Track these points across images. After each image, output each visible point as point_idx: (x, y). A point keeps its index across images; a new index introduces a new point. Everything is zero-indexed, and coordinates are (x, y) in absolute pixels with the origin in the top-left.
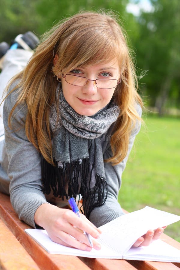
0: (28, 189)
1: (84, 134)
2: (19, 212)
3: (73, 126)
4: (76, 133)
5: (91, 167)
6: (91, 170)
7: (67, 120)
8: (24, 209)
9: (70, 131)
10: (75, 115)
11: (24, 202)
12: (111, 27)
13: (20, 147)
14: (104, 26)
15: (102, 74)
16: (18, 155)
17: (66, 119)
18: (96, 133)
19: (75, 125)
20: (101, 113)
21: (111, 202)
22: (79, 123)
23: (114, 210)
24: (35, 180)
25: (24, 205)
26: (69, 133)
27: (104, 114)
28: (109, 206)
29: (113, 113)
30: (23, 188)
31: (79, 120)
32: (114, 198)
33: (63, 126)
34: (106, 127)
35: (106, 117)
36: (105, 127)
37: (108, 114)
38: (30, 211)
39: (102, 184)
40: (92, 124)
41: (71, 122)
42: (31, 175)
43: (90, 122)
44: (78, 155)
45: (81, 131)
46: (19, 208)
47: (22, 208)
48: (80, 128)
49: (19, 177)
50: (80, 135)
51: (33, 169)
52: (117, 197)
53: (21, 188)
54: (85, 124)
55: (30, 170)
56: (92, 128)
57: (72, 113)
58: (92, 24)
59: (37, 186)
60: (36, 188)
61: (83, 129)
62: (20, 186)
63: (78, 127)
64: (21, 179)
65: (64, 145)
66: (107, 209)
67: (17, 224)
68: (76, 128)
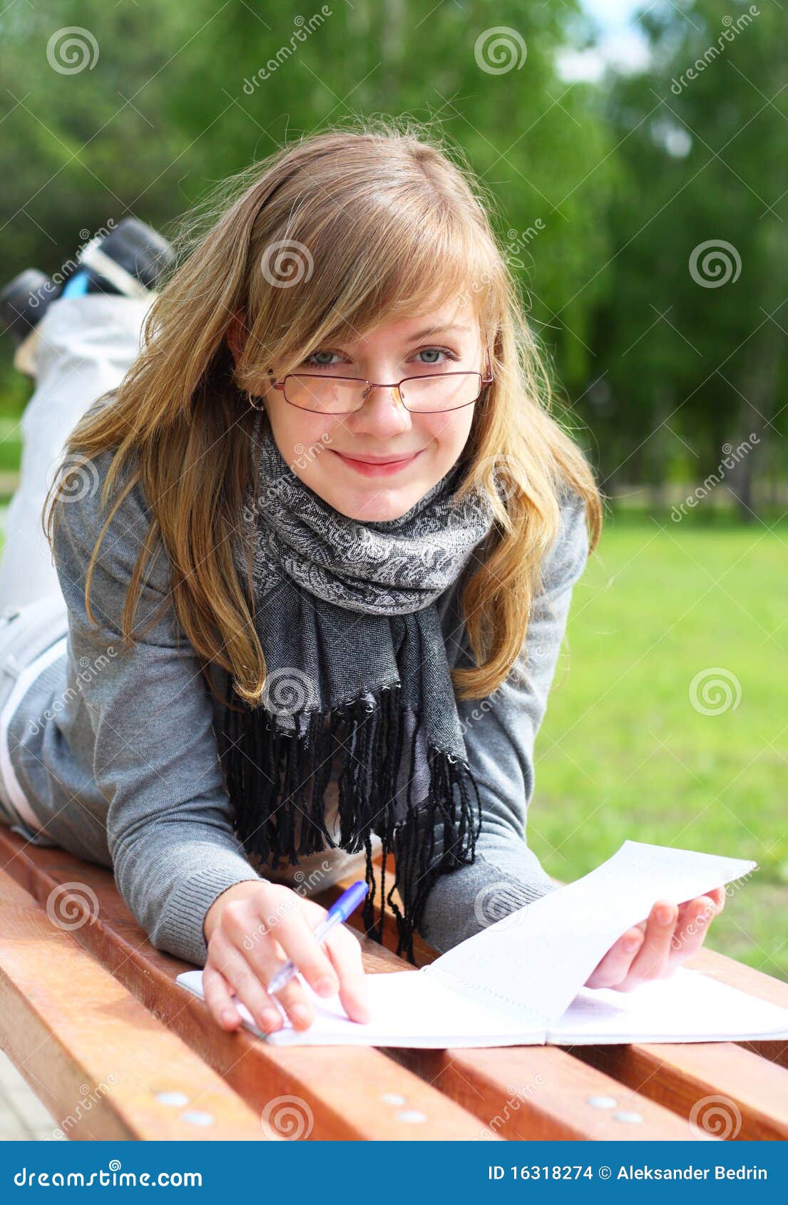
0: (178, 828)
1: (372, 597)
2: (150, 919)
3: (327, 572)
4: (340, 597)
5: (411, 721)
6: (411, 735)
7: (302, 551)
8: (165, 905)
9: (314, 592)
10: (329, 530)
11: (168, 881)
12: (430, 176)
13: (132, 669)
14: (402, 174)
15: (418, 357)
16: (127, 702)
17: (297, 547)
18: (416, 589)
19: (333, 569)
20: (428, 513)
21: (501, 848)
22: (346, 561)
23: (518, 877)
24: (202, 791)
25: (168, 892)
26: (314, 599)
27: (438, 515)
28: (496, 864)
29: (474, 507)
30: (160, 827)
31: (345, 550)
32: (510, 832)
33: (288, 577)
34: (453, 562)
35: (449, 524)
36: (448, 564)
37: (457, 513)
38: (188, 910)
39: (455, 785)
40: (398, 559)
41: (318, 558)
42: (186, 775)
43: (387, 555)
44: (359, 682)
45: (357, 590)
46: (149, 906)
47: (160, 905)
48: (353, 579)
49: (142, 786)
50: (355, 604)
51: (189, 751)
52: (523, 831)
53: (151, 829)
54: (371, 561)
55: (178, 754)
56: (399, 574)
57: (319, 523)
58: (356, 175)
59: (211, 812)
60: (207, 824)
61: (366, 581)
62: (147, 819)
63: (347, 577)
64: (147, 794)
65: (300, 645)
66: (491, 877)
67: (147, 962)
68: (337, 579)
